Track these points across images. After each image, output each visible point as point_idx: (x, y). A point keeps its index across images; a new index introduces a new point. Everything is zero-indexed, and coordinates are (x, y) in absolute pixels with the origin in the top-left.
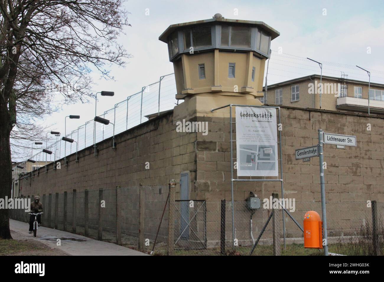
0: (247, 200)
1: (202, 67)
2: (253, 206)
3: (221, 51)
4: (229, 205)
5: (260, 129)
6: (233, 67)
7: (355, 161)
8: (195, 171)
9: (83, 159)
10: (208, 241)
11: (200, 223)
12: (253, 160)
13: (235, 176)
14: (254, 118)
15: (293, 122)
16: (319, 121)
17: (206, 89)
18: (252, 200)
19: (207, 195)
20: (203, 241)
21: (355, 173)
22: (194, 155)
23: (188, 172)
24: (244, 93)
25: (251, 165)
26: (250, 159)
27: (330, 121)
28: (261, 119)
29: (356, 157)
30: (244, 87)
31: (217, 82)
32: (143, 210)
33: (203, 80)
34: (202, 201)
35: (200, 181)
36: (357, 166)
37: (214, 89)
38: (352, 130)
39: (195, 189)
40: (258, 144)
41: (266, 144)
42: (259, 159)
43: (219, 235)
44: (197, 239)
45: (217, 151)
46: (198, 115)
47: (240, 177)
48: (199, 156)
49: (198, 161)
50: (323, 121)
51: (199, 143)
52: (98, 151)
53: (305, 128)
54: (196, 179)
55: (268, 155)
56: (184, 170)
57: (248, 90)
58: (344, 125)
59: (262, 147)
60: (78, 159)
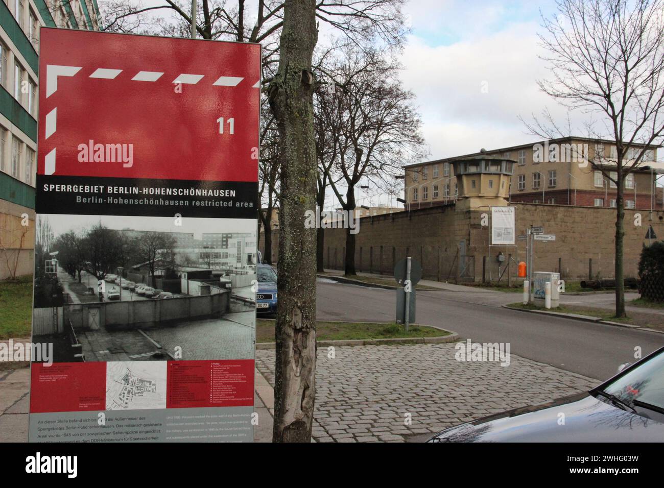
0: (498, 257)
1: (474, 182)
2: (500, 260)
3: (484, 174)
4: (488, 259)
5: (505, 219)
6: (491, 183)
7: (564, 234)
8: (469, 240)
9: (377, 222)
10: (476, 278)
11: (471, 269)
12: (501, 235)
13: (491, 244)
14: (502, 213)
15: (526, 212)
16: (542, 211)
17: (475, 194)
18: (501, 256)
19: (475, 253)
20: (473, 278)
21: (563, 241)
22: (468, 231)
23: (464, 240)
24: (497, 197)
25: (499, 238)
26: (499, 235)
27: (549, 211)
28: (506, 213)
29: (564, 231)
30: (497, 194)
31: (482, 191)
32: (441, 260)
33: (474, 189)
34: (473, 256)
35: (472, 245)
36: (565, 237)
37: (480, 195)
38: (563, 215)
39: (468, 250)
40: (504, 227)
41: (508, 227)
42: (504, 235)
43: (482, 275)
44: (469, 276)
45: (481, 229)
46: (471, 209)
47: (494, 245)
48: (471, 232)
49: (471, 234)
50: (545, 210)
51: (471, 225)
52: (393, 219)
53: (533, 215)
54: (469, 244)
55: (509, 233)
56: (462, 238)
57: (499, 195)
58: (558, 213)
59: (506, 228)
60: (372, 221)
